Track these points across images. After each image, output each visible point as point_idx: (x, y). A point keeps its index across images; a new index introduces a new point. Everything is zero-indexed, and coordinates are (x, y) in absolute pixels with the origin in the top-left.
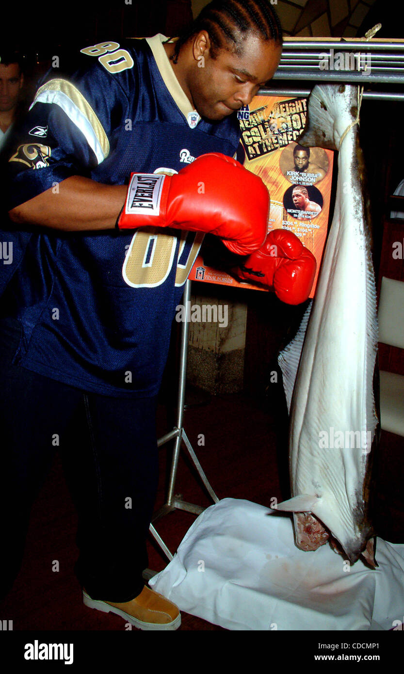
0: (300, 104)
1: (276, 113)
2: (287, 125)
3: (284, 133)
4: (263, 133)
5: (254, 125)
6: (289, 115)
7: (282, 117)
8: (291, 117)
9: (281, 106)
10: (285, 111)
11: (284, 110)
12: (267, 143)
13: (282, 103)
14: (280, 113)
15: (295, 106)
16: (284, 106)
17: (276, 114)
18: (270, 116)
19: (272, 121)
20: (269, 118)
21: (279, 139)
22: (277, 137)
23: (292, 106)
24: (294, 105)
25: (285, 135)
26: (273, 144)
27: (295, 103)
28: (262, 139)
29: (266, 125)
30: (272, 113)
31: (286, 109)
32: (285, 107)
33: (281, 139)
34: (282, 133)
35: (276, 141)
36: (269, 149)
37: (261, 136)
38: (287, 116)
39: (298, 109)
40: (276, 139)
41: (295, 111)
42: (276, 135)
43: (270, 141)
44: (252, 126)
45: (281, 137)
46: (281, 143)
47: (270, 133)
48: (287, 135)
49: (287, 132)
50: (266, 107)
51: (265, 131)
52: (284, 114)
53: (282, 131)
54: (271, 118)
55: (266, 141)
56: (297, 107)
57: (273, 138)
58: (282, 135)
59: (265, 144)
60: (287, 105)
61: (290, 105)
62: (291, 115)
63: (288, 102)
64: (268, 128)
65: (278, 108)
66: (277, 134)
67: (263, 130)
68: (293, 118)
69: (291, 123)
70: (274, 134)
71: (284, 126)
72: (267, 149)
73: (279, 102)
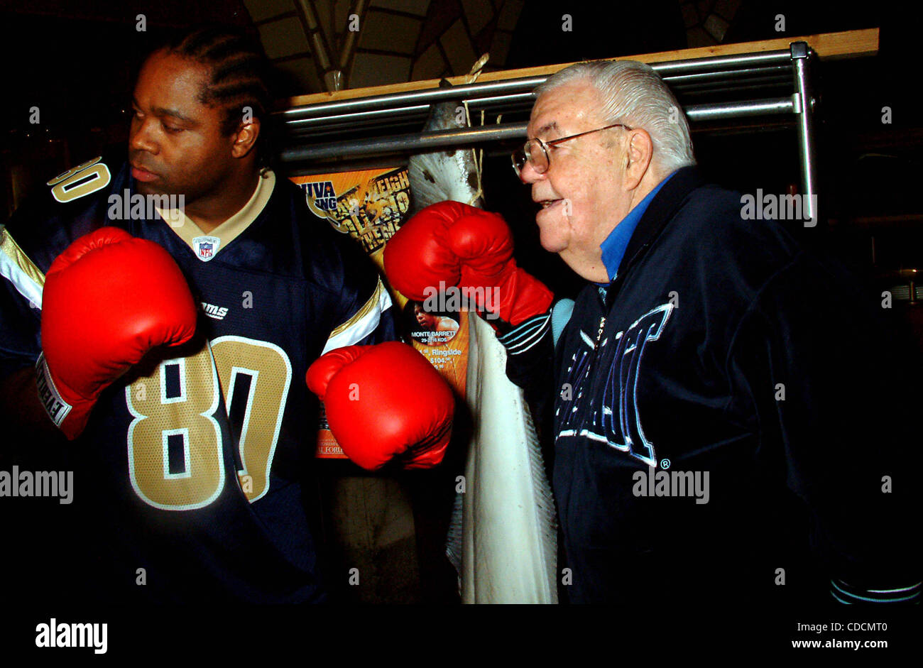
0: (406, 177)
1: (373, 194)
2: (391, 210)
3: (388, 221)
4: (359, 226)
5: (344, 215)
6: (392, 194)
7: (382, 198)
8: (395, 198)
9: (379, 183)
10: (386, 190)
11: (384, 187)
12: (368, 240)
13: (379, 178)
14: (379, 193)
15: (399, 181)
16: (382, 181)
17: (374, 197)
18: (366, 199)
19: (370, 206)
20: (365, 203)
21: (383, 231)
22: (379, 229)
23: (394, 181)
24: (396, 179)
25: (390, 224)
26: (375, 239)
27: (398, 176)
28: (359, 234)
29: (363, 213)
30: (367, 194)
31: (386, 187)
32: (384, 184)
33: (386, 232)
34: (386, 222)
35: (379, 235)
36: (372, 247)
37: (357, 231)
38: (390, 195)
39: (403, 184)
40: (379, 231)
41: (399, 188)
42: (378, 227)
43: (371, 236)
44: (343, 218)
45: (385, 228)
46: (387, 236)
47: (369, 224)
48: (393, 223)
49: (392, 219)
50: (358, 187)
51: (362, 222)
52: (384, 194)
53: (385, 220)
54: (367, 202)
55: (366, 237)
56: (402, 181)
57: (375, 231)
58: (387, 225)
59: (364, 240)
60: (386, 180)
61: (391, 179)
62: (395, 194)
63: (388, 176)
64: (365, 217)
65: (375, 187)
66: (378, 225)
67: (358, 221)
68: (398, 198)
69: (396, 206)
70: (375, 225)
71: (388, 211)
72: (369, 249)
73: (375, 177)
